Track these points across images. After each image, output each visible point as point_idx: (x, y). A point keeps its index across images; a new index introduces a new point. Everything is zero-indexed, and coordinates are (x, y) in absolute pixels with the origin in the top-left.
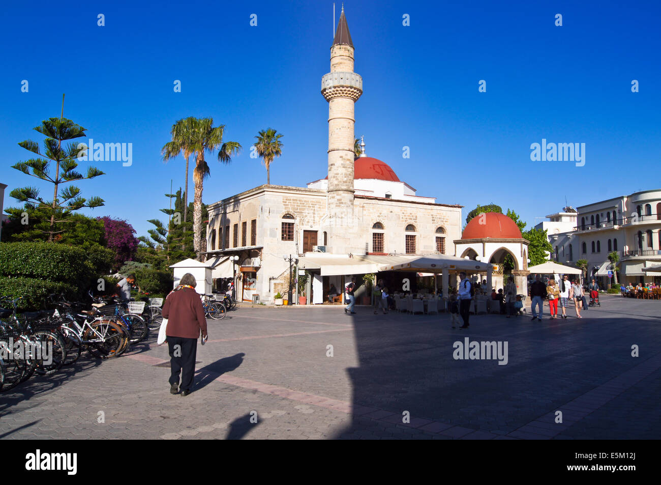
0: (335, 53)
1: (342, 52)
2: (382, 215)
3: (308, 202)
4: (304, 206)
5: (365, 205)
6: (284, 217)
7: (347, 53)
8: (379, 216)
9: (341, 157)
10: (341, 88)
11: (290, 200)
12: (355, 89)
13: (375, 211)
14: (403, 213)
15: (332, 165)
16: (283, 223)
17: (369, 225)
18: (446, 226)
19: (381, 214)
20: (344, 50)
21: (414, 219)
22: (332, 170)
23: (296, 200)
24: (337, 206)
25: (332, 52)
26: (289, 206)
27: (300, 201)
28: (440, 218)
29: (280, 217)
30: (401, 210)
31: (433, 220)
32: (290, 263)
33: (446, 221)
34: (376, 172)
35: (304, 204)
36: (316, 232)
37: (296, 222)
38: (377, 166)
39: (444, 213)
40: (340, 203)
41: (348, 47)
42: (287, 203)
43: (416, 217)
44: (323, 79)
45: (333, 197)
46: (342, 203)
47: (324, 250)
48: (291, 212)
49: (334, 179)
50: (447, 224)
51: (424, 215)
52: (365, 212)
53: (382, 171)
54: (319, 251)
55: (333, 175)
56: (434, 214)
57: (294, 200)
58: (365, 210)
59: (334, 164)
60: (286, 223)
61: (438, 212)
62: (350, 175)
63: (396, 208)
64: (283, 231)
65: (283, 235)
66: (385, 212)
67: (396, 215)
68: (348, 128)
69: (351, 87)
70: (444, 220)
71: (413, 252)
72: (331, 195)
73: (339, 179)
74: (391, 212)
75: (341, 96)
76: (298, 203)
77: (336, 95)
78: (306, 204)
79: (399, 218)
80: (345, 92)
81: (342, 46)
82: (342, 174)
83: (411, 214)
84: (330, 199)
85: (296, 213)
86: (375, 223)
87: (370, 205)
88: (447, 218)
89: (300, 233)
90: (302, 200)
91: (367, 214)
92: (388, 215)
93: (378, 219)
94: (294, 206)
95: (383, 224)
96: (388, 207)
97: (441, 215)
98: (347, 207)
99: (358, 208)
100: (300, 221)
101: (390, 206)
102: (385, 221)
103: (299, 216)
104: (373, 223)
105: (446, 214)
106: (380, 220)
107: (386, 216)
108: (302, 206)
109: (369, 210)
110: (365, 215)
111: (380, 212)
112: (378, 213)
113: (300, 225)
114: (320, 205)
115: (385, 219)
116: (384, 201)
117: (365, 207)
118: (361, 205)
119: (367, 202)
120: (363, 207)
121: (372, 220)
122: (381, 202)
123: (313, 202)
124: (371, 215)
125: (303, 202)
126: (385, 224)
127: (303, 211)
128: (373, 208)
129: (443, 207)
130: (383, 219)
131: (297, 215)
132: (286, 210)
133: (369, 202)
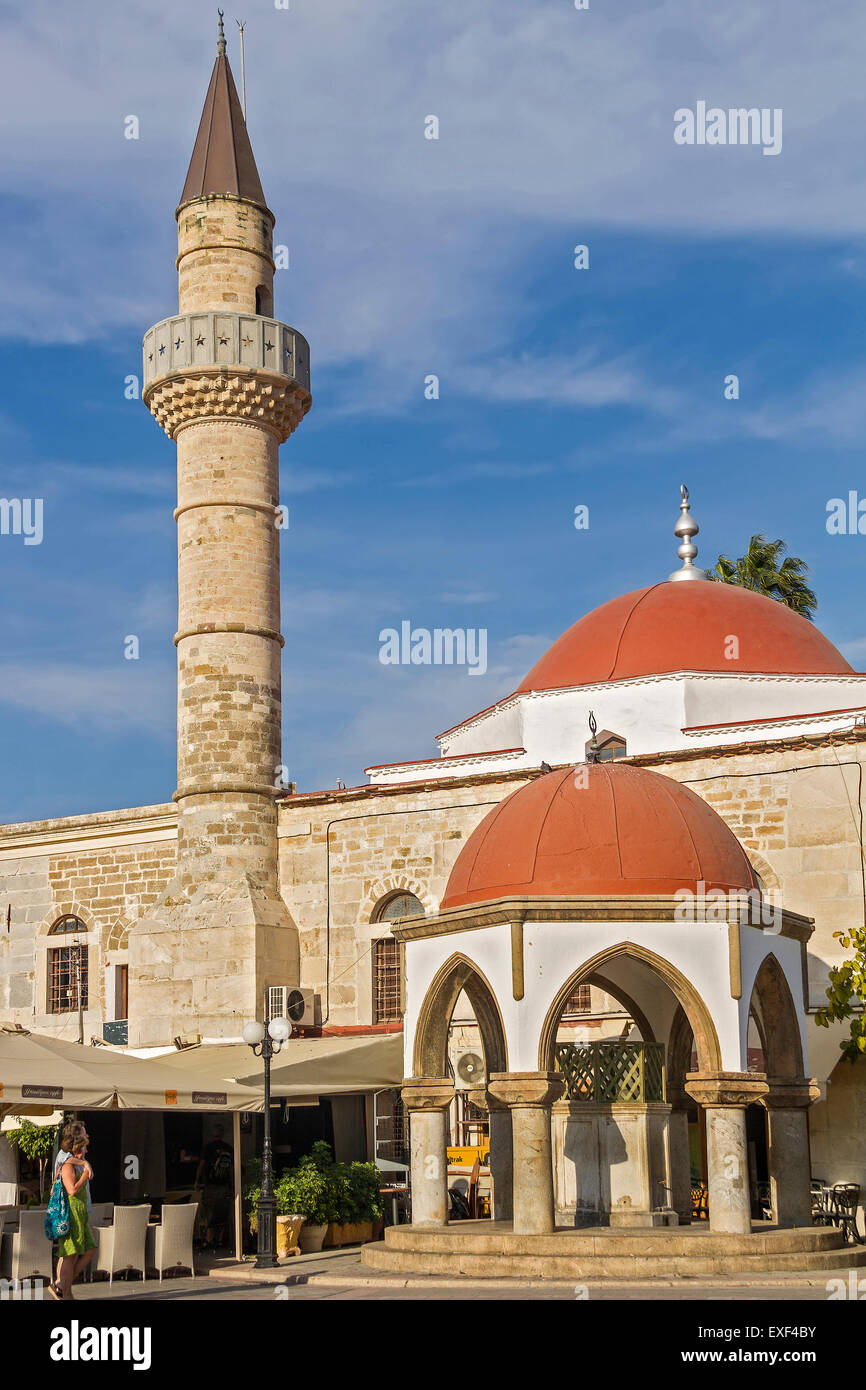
2: (412, 856)
3: (130, 859)
4: (119, 878)
5: (334, 828)
6: (56, 928)
8: (396, 865)
11: (73, 864)
13: (380, 844)
16: (51, 952)
17: (354, 907)
19: (406, 852)
23: (92, 861)
26: (70, 889)
27: (103, 860)
29: (42, 931)
33: (763, 830)
35: (116, 869)
37: (92, 938)
39: (754, 788)
42: (63, 879)
50: (774, 845)
52: (336, 860)
57: (83, 862)
58: (339, 849)
64: (52, 981)
65: (52, 995)
66: (424, 843)
70: (754, 826)
74: (458, 835)
76: (97, 871)
78: (125, 869)
85: (90, 910)
86: (379, 896)
87: (357, 824)
88: (776, 810)
89: (103, 980)
90: (111, 855)
91: (348, 864)
92: (441, 852)
93: (393, 876)
94: (86, 882)
95: (418, 895)
96: (440, 815)
97: (735, 800)
98: (197, 855)
99: (309, 847)
100: (104, 936)
101: (448, 813)
102: (425, 883)
103: (100, 916)
104: (373, 898)
105: (764, 791)
106: (405, 879)
107: (429, 859)
108: (111, 880)
109: (353, 846)
110: (338, 870)
111: (402, 846)
112: (396, 853)
113: (103, 950)
114: (172, 863)
115: (429, 870)
116: (421, 796)
117: (338, 835)
118: (318, 833)
119: (342, 815)
120: (329, 837)
121: (368, 884)
122: (405, 804)
123: (146, 855)
124: (365, 863)
125: (115, 865)
126: (425, 894)
127: (113, 898)
128: (372, 833)
129: (749, 758)
130: (418, 874)
131: (95, 914)
132: (60, 904)
133: (353, 813)
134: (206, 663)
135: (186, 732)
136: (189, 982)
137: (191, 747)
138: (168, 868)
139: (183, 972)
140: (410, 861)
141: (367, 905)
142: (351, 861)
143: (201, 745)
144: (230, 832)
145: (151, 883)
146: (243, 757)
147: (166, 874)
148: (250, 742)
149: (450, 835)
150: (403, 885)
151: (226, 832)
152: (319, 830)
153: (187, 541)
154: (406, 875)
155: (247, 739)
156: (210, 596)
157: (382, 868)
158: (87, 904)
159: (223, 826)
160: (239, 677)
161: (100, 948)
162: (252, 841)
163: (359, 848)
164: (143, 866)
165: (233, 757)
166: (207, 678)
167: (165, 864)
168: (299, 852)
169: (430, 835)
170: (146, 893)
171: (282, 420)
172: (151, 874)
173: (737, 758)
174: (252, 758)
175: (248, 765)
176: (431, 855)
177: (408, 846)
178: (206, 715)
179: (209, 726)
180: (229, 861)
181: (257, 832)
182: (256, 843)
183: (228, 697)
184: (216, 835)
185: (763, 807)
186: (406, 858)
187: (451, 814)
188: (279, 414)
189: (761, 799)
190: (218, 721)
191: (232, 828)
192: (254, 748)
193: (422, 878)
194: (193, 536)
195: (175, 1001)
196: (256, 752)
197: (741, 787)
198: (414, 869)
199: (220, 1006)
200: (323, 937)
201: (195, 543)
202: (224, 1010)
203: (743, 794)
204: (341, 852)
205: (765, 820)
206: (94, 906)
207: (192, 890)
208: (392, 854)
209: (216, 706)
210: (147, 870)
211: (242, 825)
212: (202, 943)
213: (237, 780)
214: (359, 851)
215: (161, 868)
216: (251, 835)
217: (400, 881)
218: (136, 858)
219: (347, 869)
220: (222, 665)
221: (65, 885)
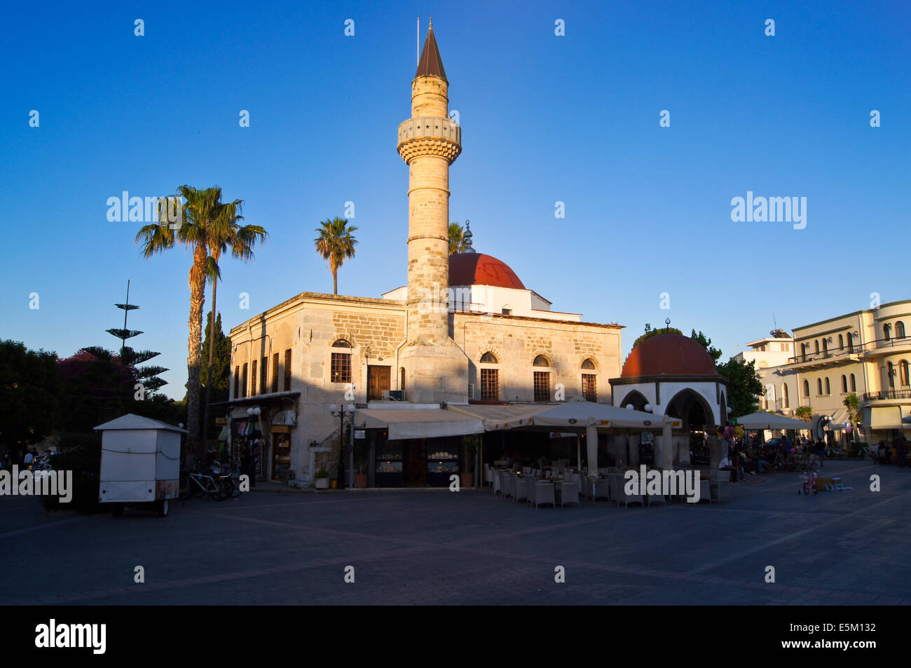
0: (418, 89)
1: (429, 88)
2: (495, 340)
3: (375, 320)
4: (369, 327)
6: (336, 344)
7: (436, 90)
8: (490, 342)
9: (428, 249)
10: (427, 142)
11: (346, 317)
12: (448, 143)
13: (484, 334)
14: (530, 338)
15: (413, 261)
16: (333, 355)
17: (474, 356)
18: (599, 358)
19: (493, 338)
20: (432, 84)
21: (546, 347)
22: (414, 269)
23: (356, 317)
24: (420, 326)
25: (414, 89)
26: (344, 327)
27: (361, 318)
28: (587, 345)
29: (329, 345)
30: (526, 333)
31: (577, 348)
32: (342, 418)
33: (597, 350)
34: (488, 274)
35: (368, 323)
36: (389, 368)
37: (354, 352)
38: (490, 266)
39: (595, 337)
40: (426, 322)
41: (438, 80)
42: (341, 322)
43: (550, 343)
44: (400, 129)
45: (416, 313)
46: (430, 322)
47: (401, 398)
48: (347, 334)
49: (417, 284)
50: (600, 355)
51: (563, 340)
52: (467, 337)
53: (497, 274)
54: (391, 400)
55: (416, 277)
56: (578, 339)
57: (351, 317)
58: (468, 333)
59: (417, 260)
60: (338, 355)
61: (586, 335)
62: (441, 277)
63: (518, 328)
64: (333, 368)
65: (333, 373)
66: (500, 336)
67: (518, 340)
68: (439, 203)
69: (443, 140)
70: (595, 348)
71: (546, 398)
72: (411, 310)
73: (425, 283)
74: (511, 336)
75: (427, 154)
76: (358, 322)
77: (420, 153)
78: (373, 324)
79: (523, 346)
80: (434, 148)
81: (429, 79)
82: (429, 276)
83: (542, 339)
84: (411, 315)
85: (354, 339)
87: (475, 325)
88: (600, 344)
89: (361, 370)
90: (365, 317)
91: (472, 339)
92: (506, 341)
93: (488, 347)
94: (352, 326)
95: (497, 355)
96: (505, 327)
97: (590, 340)
98: (437, 327)
99: (457, 330)
100: (362, 351)
101: (508, 327)
102: (501, 351)
103: (360, 342)
104: (481, 353)
105: (597, 339)
107: (501, 343)
108: (365, 327)
109: (474, 333)
110: (468, 341)
111: (492, 336)
112: (490, 338)
113: (361, 357)
114: (394, 325)
115: (501, 346)
116: (499, 319)
117: (468, 327)
118: (460, 325)
119: (470, 320)
120: (464, 328)
121: (479, 348)
122: (493, 321)
123: (383, 320)
124: (479, 340)
125: (367, 321)
126: (500, 355)
127: (367, 335)
129: (593, 328)
130: (498, 347)
131: (357, 341)
132: (339, 334)
133: (474, 320)
138: (393, 327)
140: (495, 342)
141: (479, 356)
147: (393, 329)
149: (508, 335)
150: (492, 350)
154: (493, 347)
157: (485, 343)
158: (353, 336)
161: (359, 356)
164: (381, 324)
167: (392, 325)
169: (501, 334)
170: (383, 336)
172: (386, 328)
173: (590, 327)
176: (502, 341)
177: (494, 336)
185: (596, 343)
186: (493, 341)
189: (596, 341)
193: (499, 349)
197: (592, 336)
198: (496, 345)
201: (437, 203)
203: (592, 338)
205: (597, 347)
206: (356, 337)
208: (488, 338)
210: (383, 326)
214: (475, 335)
219: (472, 341)
221: (342, 325)
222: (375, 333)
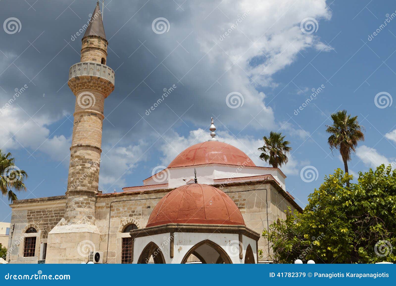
2: (135, 213)
3: (51, 211)
4: (47, 217)
5: (113, 204)
6: (27, 232)
8: (130, 215)
11: (34, 212)
16: (26, 238)
17: (117, 227)
23: (40, 212)
26: (33, 220)
27: (43, 212)
29: (23, 232)
37: (37, 235)
39: (236, 195)
42: (31, 217)
48: (34, 224)
52: (113, 213)
57: (37, 212)
58: (113, 210)
60: (29, 238)
64: (25, 247)
65: (25, 251)
66: (139, 209)
74: (149, 207)
76: (41, 215)
78: (49, 214)
85: (38, 226)
86: (125, 224)
87: (119, 203)
88: (243, 202)
89: (40, 247)
90: (46, 210)
92: (144, 212)
93: (129, 219)
94: (37, 218)
95: (136, 225)
96: (144, 201)
99: (104, 210)
100: (41, 234)
101: (147, 201)
102: (139, 221)
103: (41, 228)
104: (123, 225)
105: (240, 197)
106: (133, 220)
107: (140, 214)
108: (45, 217)
109: (118, 210)
110: (113, 217)
111: (132, 210)
112: (130, 212)
113: (41, 238)
115: (140, 217)
116: (139, 195)
117: (114, 206)
118: (108, 206)
119: (115, 200)
120: (111, 207)
121: (121, 221)
122: (134, 198)
123: (56, 210)
124: (121, 215)
125: (47, 213)
126: (139, 224)
127: (45, 223)
128: (124, 206)
129: (235, 187)
130: (137, 219)
131: (39, 227)
132: (29, 224)
133: (118, 200)
134: (79, 155)
135: (71, 175)
136: (65, 249)
137: (72, 179)
138: (62, 214)
139: (63, 246)
140: (135, 214)
141: (121, 227)
142: (117, 214)
143: (75, 178)
144: (81, 204)
145: (57, 219)
146: (87, 182)
147: (61, 216)
148: (89, 178)
149: (147, 207)
150: (132, 222)
151: (80, 204)
152: (108, 205)
153: (77, 121)
154: (133, 219)
155: (89, 177)
156: (81, 137)
157: (126, 216)
158: (37, 224)
159: (79, 202)
160: (88, 159)
161: (40, 237)
162: (88, 207)
163: (120, 210)
164: (55, 214)
165: (84, 182)
166: (79, 159)
167: (61, 213)
168: (101, 211)
169: (141, 207)
170: (55, 222)
171: (106, 92)
172: (57, 216)
173: (232, 187)
174: (90, 183)
175: (88, 185)
176: (141, 213)
177: (135, 210)
178: (77, 170)
179: (78, 173)
180: (81, 213)
181: (90, 204)
182: (89, 208)
183: (84, 165)
184: (77, 205)
185: (239, 201)
186: (134, 214)
187: (148, 201)
188: (105, 90)
189: (238, 199)
190: (81, 172)
191: (82, 203)
192: (90, 180)
193: (138, 220)
194: (78, 120)
195: (60, 255)
196: (91, 181)
197: (233, 195)
198: (136, 217)
199: (74, 257)
200: (107, 237)
202: (75, 258)
204: (114, 211)
205: (240, 205)
206: (39, 225)
207: (69, 221)
208: (129, 212)
209: (80, 167)
210: (56, 215)
211: (85, 202)
212: (70, 237)
213: (84, 189)
214: (119, 211)
215: (60, 214)
216: (88, 205)
217: (131, 220)
218: (53, 211)
219: (115, 216)
220: (83, 156)
221: (31, 218)
222: (50, 220)
